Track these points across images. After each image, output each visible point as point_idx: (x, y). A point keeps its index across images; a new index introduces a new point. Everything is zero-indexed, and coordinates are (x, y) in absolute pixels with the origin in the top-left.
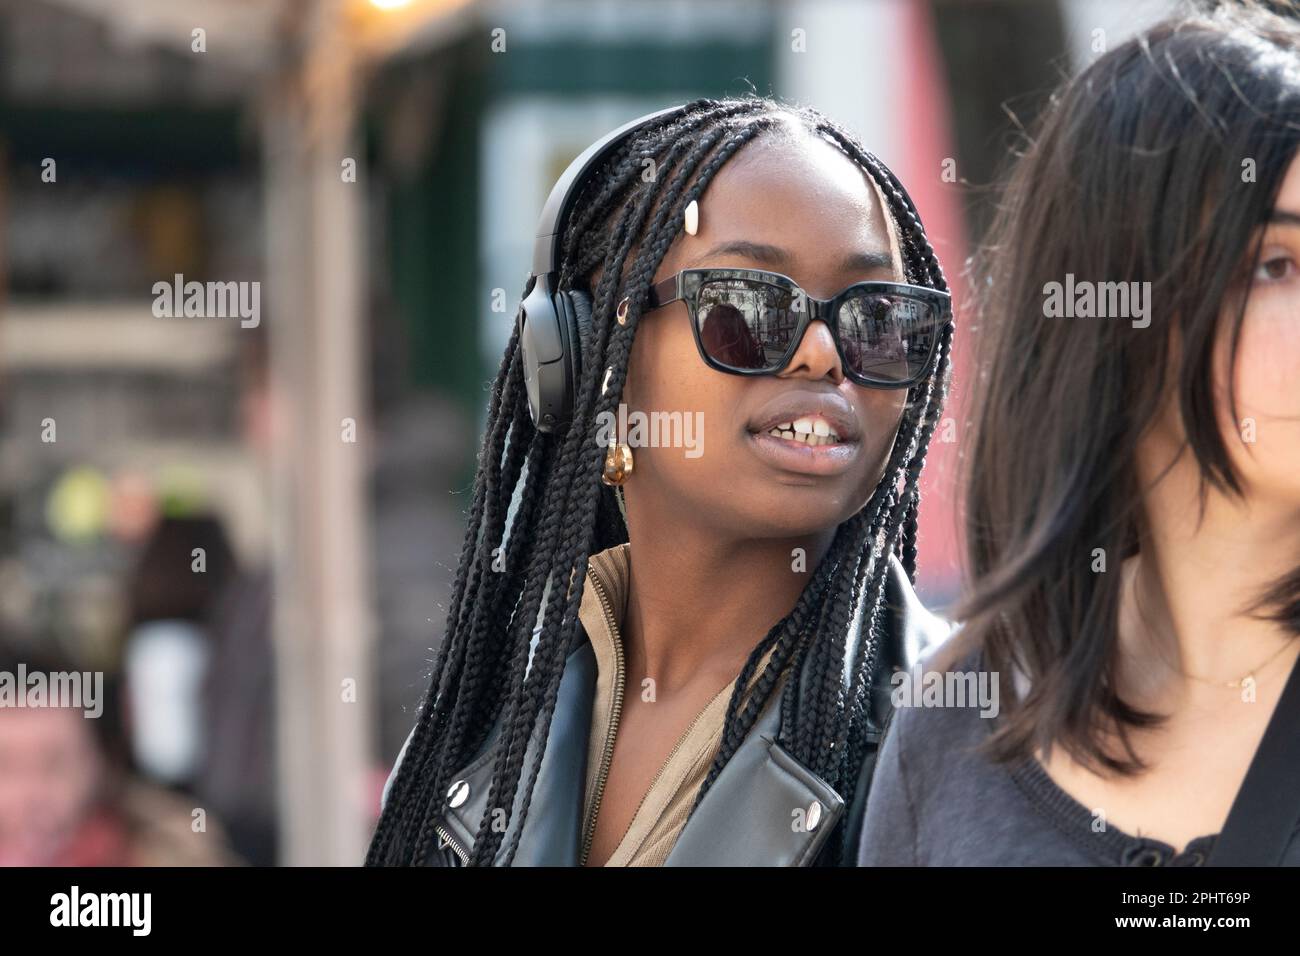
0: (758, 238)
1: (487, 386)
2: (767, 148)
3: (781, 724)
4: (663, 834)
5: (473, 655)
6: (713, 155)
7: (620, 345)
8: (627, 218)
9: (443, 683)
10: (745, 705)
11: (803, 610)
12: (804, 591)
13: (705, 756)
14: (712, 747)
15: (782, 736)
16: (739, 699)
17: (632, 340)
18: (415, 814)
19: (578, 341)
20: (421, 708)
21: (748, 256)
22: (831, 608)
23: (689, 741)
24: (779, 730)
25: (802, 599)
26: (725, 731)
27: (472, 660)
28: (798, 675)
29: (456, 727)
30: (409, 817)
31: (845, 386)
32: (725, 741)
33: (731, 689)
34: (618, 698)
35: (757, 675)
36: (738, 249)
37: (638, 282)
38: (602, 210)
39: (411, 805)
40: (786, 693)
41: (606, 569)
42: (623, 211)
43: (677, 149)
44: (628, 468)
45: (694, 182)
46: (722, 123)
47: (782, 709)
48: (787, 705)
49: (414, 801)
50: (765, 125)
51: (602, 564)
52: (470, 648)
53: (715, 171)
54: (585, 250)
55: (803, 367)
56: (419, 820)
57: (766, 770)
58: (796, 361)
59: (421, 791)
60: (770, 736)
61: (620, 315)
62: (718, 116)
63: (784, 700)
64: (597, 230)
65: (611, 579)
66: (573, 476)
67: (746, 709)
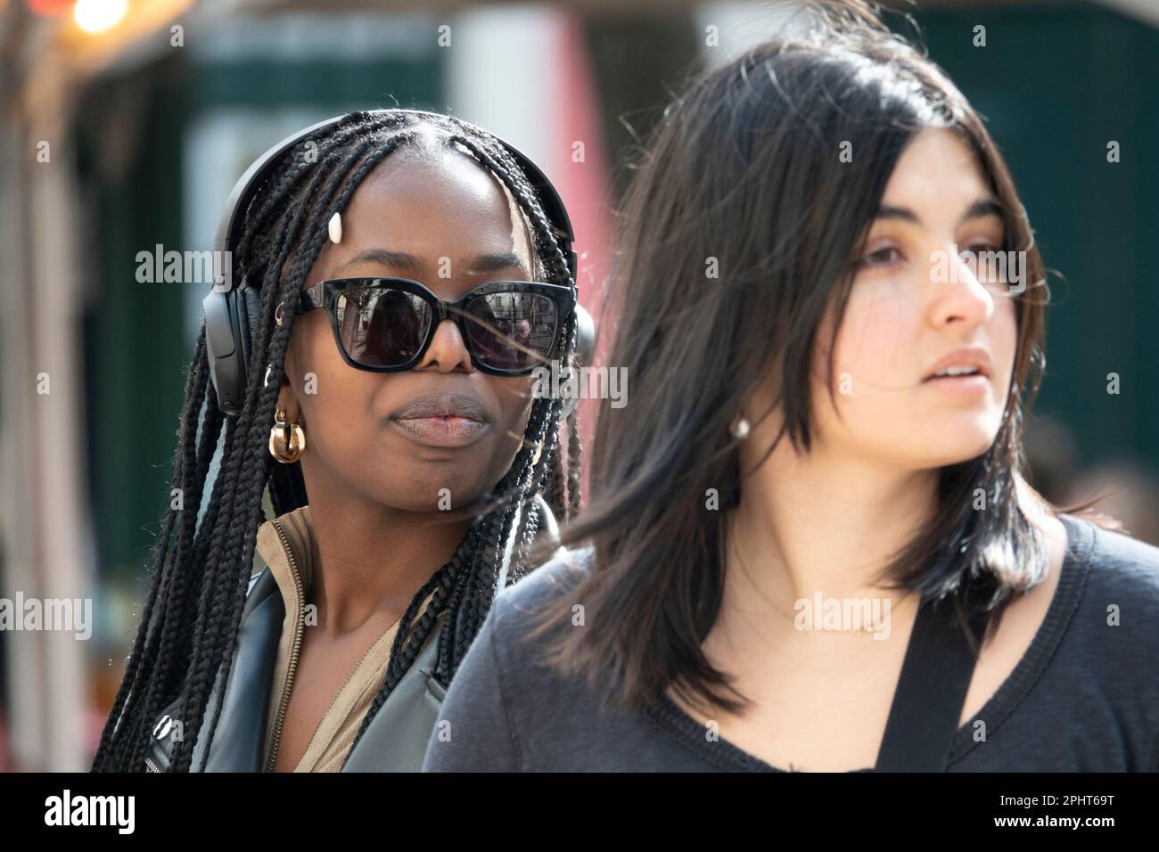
0: (393, 246)
1: (185, 369)
2: (402, 162)
3: (439, 660)
4: (333, 756)
5: (172, 611)
6: (354, 171)
7: (277, 345)
8: (286, 225)
9: (149, 634)
10: (409, 640)
11: (457, 565)
12: (459, 547)
13: (372, 686)
14: (378, 678)
15: (439, 670)
16: (403, 636)
17: (288, 339)
18: (126, 751)
19: (248, 337)
20: (129, 657)
21: (384, 264)
22: (479, 568)
23: (360, 673)
24: (437, 665)
25: (456, 555)
26: (390, 665)
27: (171, 616)
28: (454, 617)
29: (158, 675)
30: (122, 753)
31: (476, 376)
32: (390, 671)
33: (396, 627)
34: (299, 635)
35: (420, 614)
36: (375, 257)
37: (292, 288)
38: (267, 217)
39: (123, 742)
40: (443, 632)
41: (296, 527)
42: (284, 219)
43: (327, 163)
44: (302, 446)
45: (339, 196)
46: (364, 139)
47: (440, 646)
48: (444, 643)
49: (125, 738)
50: (401, 140)
51: (293, 522)
52: (170, 605)
53: (357, 184)
54: (256, 251)
55: (434, 362)
56: (129, 756)
57: (424, 701)
58: (428, 357)
59: (132, 730)
60: (427, 670)
61: (279, 318)
62: (364, 132)
63: (441, 639)
64: (265, 234)
65: (301, 536)
66: (242, 460)
67: (410, 644)
